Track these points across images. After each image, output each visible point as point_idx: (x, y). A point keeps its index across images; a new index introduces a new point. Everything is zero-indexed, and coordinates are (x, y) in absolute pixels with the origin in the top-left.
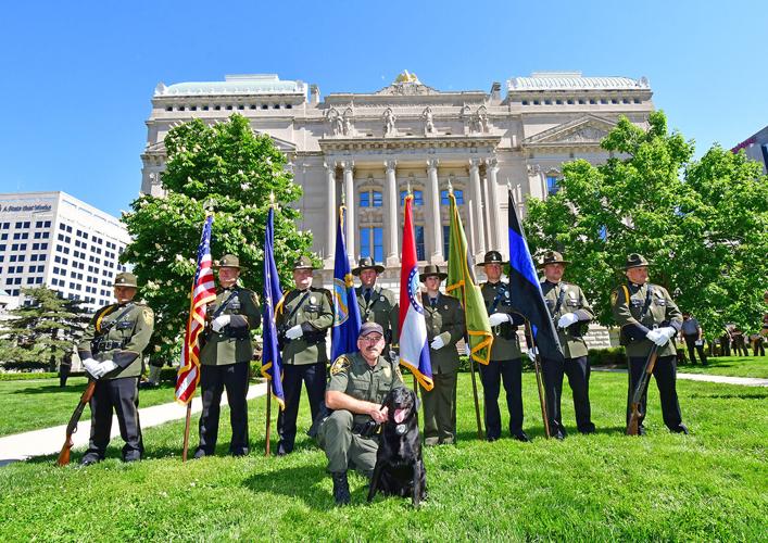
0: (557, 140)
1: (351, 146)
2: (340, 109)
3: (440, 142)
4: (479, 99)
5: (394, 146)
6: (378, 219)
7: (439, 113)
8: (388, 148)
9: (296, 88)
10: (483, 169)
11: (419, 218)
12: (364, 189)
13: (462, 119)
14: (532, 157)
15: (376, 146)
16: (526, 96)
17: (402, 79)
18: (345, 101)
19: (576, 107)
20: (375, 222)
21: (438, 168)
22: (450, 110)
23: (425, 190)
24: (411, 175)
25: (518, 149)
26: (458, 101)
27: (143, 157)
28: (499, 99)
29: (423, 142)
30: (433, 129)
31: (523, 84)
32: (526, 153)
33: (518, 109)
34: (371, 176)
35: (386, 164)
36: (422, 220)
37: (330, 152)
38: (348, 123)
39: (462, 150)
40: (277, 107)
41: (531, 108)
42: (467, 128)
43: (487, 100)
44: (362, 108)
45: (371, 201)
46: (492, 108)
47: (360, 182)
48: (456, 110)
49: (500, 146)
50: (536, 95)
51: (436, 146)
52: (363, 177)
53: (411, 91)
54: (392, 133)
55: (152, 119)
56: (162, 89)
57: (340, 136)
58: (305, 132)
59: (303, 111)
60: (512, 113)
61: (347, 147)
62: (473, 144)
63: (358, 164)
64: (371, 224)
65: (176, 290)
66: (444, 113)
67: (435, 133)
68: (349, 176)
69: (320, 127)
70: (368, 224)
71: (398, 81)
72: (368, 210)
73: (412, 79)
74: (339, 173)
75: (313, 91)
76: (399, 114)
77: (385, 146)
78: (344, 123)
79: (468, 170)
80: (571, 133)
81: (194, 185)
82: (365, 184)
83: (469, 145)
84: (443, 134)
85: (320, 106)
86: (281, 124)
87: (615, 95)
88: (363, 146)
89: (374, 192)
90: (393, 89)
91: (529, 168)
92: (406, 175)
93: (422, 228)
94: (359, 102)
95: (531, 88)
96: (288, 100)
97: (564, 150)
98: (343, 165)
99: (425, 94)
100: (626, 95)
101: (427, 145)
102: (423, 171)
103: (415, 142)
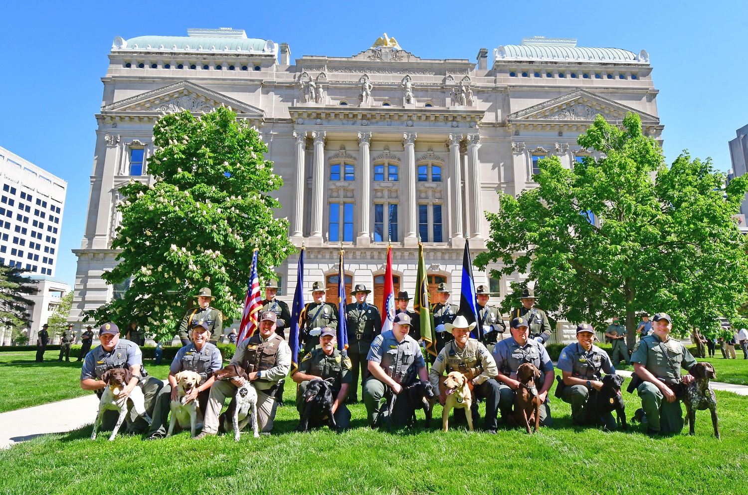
0: (546, 116)
1: (323, 116)
2: (313, 74)
3: (420, 114)
4: (463, 68)
5: (369, 116)
6: (349, 194)
7: (419, 82)
8: (362, 119)
9: (266, 49)
10: (463, 144)
11: (394, 195)
12: (336, 161)
13: (444, 89)
14: (517, 133)
15: (351, 116)
16: (514, 67)
17: (380, 43)
18: (319, 65)
19: (568, 82)
20: (345, 197)
21: (415, 142)
22: (430, 79)
23: (401, 165)
24: (387, 148)
25: (503, 125)
26: (440, 70)
27: (98, 117)
28: (485, 68)
29: (401, 113)
30: (413, 100)
31: (513, 53)
32: (512, 129)
33: (505, 80)
34: (343, 148)
35: (359, 135)
36: (397, 197)
37: (300, 121)
38: (321, 90)
39: (443, 123)
40: (245, 68)
41: (519, 80)
42: (448, 100)
43: (472, 69)
44: (336, 73)
45: (342, 175)
46: (477, 79)
47: (332, 153)
48: (437, 80)
49: (483, 121)
50: (526, 67)
51: (415, 118)
52: (335, 147)
53: (390, 57)
54: (369, 102)
55: (108, 75)
56: (120, 43)
57: (311, 104)
58: (274, 97)
59: (274, 74)
60: (498, 85)
61: (318, 115)
62: (454, 118)
63: (330, 134)
64: (342, 200)
65: (166, 276)
66: (425, 82)
67: (415, 104)
68: (320, 147)
69: (291, 92)
70: (337, 200)
71: (377, 45)
72: (338, 184)
73: (391, 43)
74: (310, 143)
75: (283, 51)
76: (376, 81)
77: (360, 117)
78: (317, 90)
79: (448, 146)
80: (561, 110)
81: (184, 176)
82: (337, 156)
83: (451, 119)
84: (422, 105)
85: (290, 69)
86: (249, 87)
87: (611, 69)
88: (336, 115)
89: (346, 164)
90: (371, 54)
91: (513, 145)
92: (382, 148)
93: (396, 206)
94: (334, 67)
95: (520, 59)
96: (257, 61)
97: (552, 127)
98: (314, 135)
99: (405, 60)
100: (623, 69)
101: (405, 117)
102: (400, 145)
103: (392, 113)
